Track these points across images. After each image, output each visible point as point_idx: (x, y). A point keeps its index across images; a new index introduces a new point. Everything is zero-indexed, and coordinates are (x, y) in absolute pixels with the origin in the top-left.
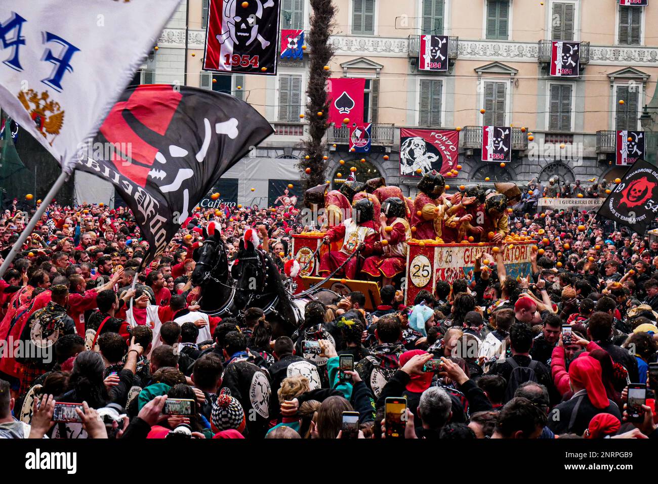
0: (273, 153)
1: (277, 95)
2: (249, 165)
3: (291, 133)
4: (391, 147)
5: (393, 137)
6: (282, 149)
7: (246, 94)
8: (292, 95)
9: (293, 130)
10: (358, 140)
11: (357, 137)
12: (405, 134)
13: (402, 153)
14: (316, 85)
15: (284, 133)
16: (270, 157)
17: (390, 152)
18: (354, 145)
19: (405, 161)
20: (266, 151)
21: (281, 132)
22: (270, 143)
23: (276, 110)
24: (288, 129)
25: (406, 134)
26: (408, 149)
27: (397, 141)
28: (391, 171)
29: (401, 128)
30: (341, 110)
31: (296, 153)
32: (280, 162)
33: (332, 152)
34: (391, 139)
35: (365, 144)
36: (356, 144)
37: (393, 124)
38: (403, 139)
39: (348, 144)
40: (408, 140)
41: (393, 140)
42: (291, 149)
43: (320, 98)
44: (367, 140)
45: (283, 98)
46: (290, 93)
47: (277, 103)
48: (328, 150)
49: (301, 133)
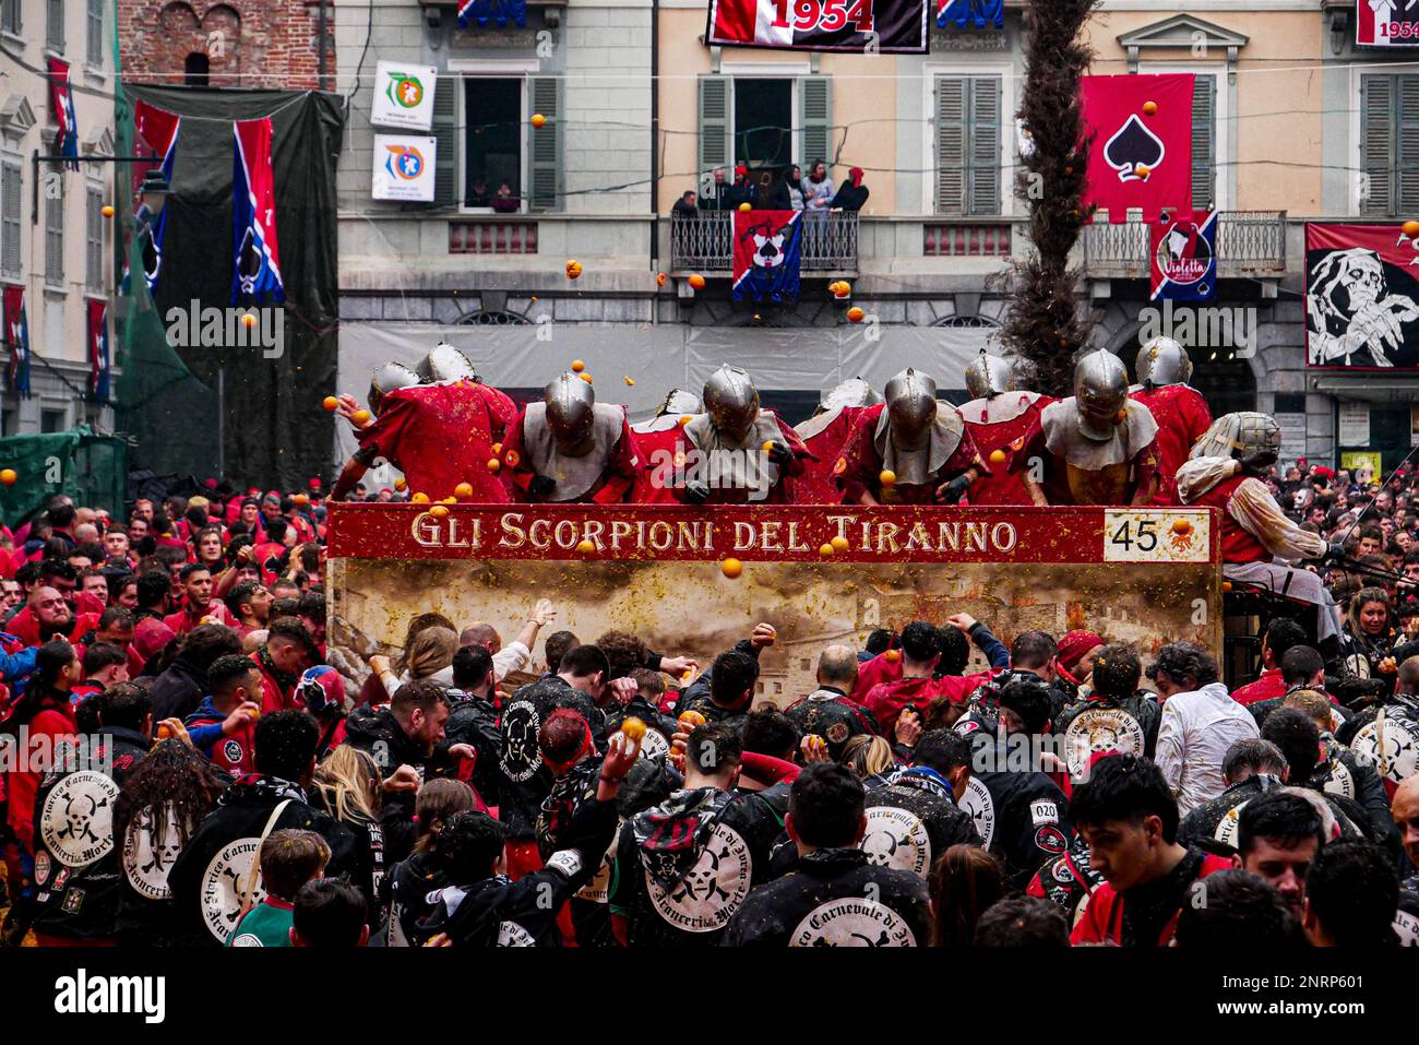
0: (921, 311)
1: (929, 136)
2: (850, 351)
3: (974, 249)
4: (1278, 281)
5: (1283, 252)
6: (950, 297)
7: (839, 134)
8: (973, 133)
9: (981, 239)
10: (1177, 263)
11: (1175, 256)
12: (1320, 242)
13: (1311, 299)
14: (1047, 92)
15: (952, 251)
16: (913, 324)
17: (1275, 295)
18: (1166, 279)
19: (1320, 322)
20: (899, 307)
21: (945, 248)
22: (910, 281)
23: (929, 182)
24: (967, 239)
25: (1324, 239)
26: (1331, 286)
27: (1296, 263)
28: (1279, 353)
29: (1306, 224)
30: (1125, 172)
31: (991, 309)
32: (946, 339)
33: (1099, 304)
34: (1277, 256)
35: (1197, 275)
36: (1171, 275)
37: (1283, 213)
38: (1314, 256)
39: (1148, 275)
40: (1328, 260)
41: (1283, 262)
42: (976, 299)
43: (1059, 131)
44: (1205, 264)
45: (948, 145)
46: (968, 129)
47: (929, 160)
48: (1087, 296)
49: (1006, 249)
